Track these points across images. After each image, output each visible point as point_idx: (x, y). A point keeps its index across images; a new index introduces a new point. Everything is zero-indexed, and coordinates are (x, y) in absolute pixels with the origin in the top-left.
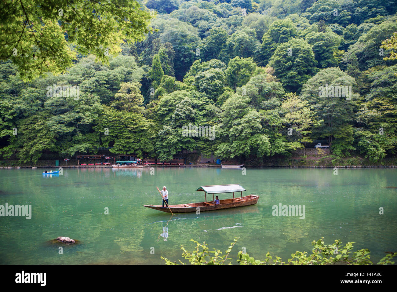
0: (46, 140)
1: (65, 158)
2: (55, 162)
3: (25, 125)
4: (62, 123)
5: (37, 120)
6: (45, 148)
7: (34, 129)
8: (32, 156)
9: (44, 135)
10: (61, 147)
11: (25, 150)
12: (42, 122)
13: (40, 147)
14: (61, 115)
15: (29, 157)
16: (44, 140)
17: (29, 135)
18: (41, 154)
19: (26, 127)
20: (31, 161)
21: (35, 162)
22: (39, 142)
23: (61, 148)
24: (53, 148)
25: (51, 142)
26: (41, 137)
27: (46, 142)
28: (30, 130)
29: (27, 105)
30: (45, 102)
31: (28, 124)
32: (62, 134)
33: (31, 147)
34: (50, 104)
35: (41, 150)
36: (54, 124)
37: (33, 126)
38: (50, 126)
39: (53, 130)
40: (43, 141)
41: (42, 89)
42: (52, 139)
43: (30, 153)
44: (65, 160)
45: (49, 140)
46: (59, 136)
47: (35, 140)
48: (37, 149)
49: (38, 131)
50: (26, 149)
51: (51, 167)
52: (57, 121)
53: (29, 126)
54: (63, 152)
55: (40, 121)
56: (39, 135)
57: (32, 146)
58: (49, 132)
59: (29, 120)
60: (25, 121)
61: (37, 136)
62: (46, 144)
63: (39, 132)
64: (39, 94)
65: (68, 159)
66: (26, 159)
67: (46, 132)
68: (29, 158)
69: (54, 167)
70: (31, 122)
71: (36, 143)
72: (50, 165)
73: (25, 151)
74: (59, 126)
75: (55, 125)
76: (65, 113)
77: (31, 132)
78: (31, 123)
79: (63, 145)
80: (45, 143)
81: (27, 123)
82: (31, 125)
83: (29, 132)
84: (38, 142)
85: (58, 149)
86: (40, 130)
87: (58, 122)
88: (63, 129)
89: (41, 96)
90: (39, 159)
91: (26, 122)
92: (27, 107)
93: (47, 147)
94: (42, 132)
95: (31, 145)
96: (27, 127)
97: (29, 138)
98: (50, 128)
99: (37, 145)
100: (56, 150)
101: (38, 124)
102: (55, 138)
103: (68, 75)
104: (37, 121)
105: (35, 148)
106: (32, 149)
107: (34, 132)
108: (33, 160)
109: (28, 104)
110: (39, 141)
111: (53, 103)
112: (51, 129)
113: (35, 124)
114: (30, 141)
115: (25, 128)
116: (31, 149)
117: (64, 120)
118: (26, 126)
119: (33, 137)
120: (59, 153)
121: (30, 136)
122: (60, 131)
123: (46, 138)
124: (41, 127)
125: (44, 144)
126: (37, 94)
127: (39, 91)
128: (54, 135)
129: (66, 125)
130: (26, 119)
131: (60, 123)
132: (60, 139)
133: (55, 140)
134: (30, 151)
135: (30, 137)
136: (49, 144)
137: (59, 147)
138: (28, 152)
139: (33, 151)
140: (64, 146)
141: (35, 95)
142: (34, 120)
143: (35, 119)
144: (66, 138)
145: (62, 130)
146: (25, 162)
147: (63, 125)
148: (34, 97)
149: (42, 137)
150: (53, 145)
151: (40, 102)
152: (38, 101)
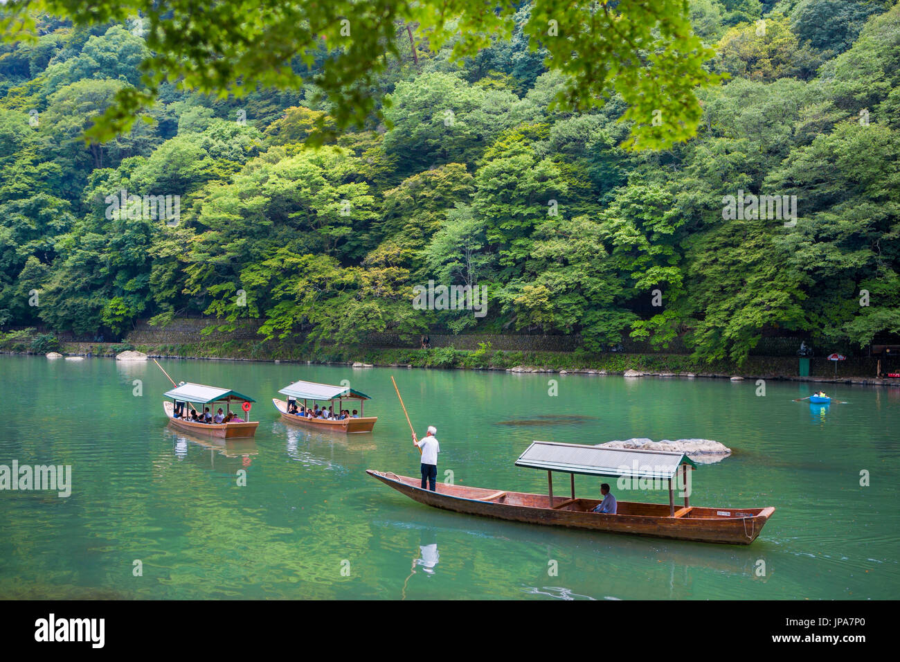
0: (775, 294)
1: (834, 351)
2: (798, 363)
3: (708, 250)
4: (826, 240)
5: (743, 233)
6: (774, 318)
7: (734, 263)
8: (731, 342)
9: (766, 280)
10: (820, 315)
11: (710, 325)
12: (759, 240)
13: (759, 315)
14: (822, 214)
15: (721, 345)
16: (767, 296)
17: (720, 281)
18: (759, 337)
19: (710, 256)
20: (727, 359)
21: (740, 360)
22: (754, 301)
23: (821, 320)
24: (795, 321)
25: (791, 301)
26: (758, 285)
27: (775, 299)
28: (723, 264)
29: (714, 192)
30: (766, 178)
31: (716, 249)
32: (827, 273)
33: (729, 316)
34: (784, 182)
35: (760, 324)
36: (801, 244)
37: (733, 252)
38: (787, 252)
39: (798, 261)
40: (763, 297)
41: (751, 140)
42: (794, 292)
43: (727, 334)
44: (831, 358)
45: (785, 295)
46: (813, 282)
47: (739, 296)
48: (748, 322)
49: (749, 268)
50: (714, 322)
51: (787, 380)
52: (807, 234)
53: (719, 253)
54: (828, 332)
55: (753, 238)
56: (751, 279)
57: (731, 313)
58: (781, 271)
59: (719, 236)
60: (708, 239)
61: (743, 282)
62: (775, 308)
63: (751, 271)
64: (744, 156)
65: (841, 357)
66: (711, 352)
67: (773, 269)
68: (722, 350)
69: (795, 380)
70: (726, 240)
71: (744, 305)
72: (782, 374)
73: (709, 329)
74: (816, 249)
75: (804, 247)
76: (837, 207)
77: (728, 272)
78: (725, 245)
79: (827, 311)
80: (773, 304)
81: (715, 245)
82: (727, 249)
83: (722, 272)
84: (749, 300)
85: (810, 322)
86: (755, 263)
87: (811, 237)
88: (832, 257)
89: (751, 159)
90: (752, 353)
91: (710, 242)
92: (714, 195)
93: (780, 314)
94: (760, 270)
95: (726, 310)
96: (713, 258)
97: (723, 290)
98: (785, 255)
99: (746, 309)
100: (806, 326)
101: (747, 245)
102: (803, 287)
103: (834, 81)
104: (744, 237)
105: (740, 320)
106: (731, 322)
107: (737, 271)
108: (732, 355)
109: (713, 188)
110: (752, 296)
111: (790, 179)
112: (792, 260)
113: (738, 246)
114: (724, 299)
115: (710, 260)
116: (727, 322)
117: (833, 227)
118: (711, 252)
119: (733, 285)
120: (817, 334)
121: (724, 284)
122: (821, 264)
123: (774, 287)
124: (759, 256)
125: (770, 308)
126: (740, 154)
127: (745, 144)
128: (800, 276)
129: (838, 246)
130: (711, 234)
131: (817, 239)
132: (817, 290)
133: (801, 295)
134: (723, 328)
135: (723, 287)
136: (785, 308)
137: (814, 316)
138: (719, 331)
139: (736, 328)
140: (831, 313)
141: (734, 161)
142: (733, 235)
143: (737, 231)
144: (838, 288)
145: (829, 261)
146: (711, 359)
147: (831, 245)
148: (733, 164)
149: (761, 287)
150: (797, 310)
151: (748, 179)
152: (744, 175)
